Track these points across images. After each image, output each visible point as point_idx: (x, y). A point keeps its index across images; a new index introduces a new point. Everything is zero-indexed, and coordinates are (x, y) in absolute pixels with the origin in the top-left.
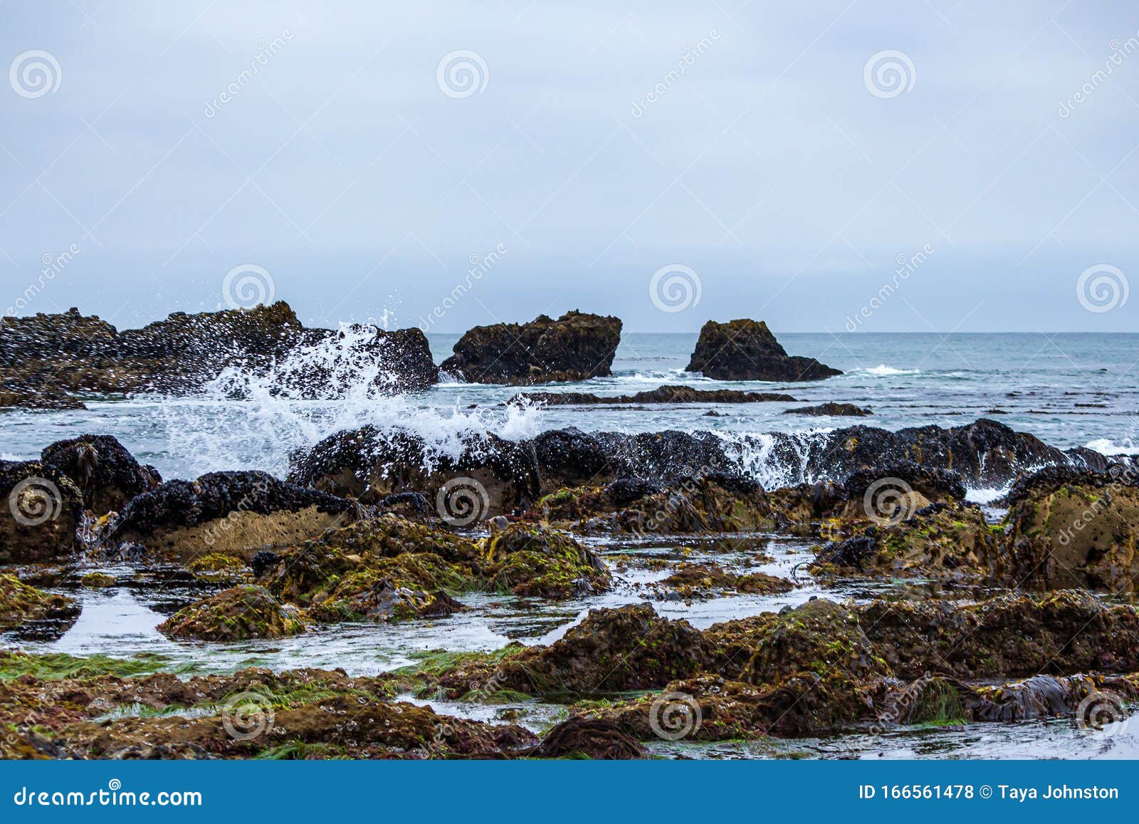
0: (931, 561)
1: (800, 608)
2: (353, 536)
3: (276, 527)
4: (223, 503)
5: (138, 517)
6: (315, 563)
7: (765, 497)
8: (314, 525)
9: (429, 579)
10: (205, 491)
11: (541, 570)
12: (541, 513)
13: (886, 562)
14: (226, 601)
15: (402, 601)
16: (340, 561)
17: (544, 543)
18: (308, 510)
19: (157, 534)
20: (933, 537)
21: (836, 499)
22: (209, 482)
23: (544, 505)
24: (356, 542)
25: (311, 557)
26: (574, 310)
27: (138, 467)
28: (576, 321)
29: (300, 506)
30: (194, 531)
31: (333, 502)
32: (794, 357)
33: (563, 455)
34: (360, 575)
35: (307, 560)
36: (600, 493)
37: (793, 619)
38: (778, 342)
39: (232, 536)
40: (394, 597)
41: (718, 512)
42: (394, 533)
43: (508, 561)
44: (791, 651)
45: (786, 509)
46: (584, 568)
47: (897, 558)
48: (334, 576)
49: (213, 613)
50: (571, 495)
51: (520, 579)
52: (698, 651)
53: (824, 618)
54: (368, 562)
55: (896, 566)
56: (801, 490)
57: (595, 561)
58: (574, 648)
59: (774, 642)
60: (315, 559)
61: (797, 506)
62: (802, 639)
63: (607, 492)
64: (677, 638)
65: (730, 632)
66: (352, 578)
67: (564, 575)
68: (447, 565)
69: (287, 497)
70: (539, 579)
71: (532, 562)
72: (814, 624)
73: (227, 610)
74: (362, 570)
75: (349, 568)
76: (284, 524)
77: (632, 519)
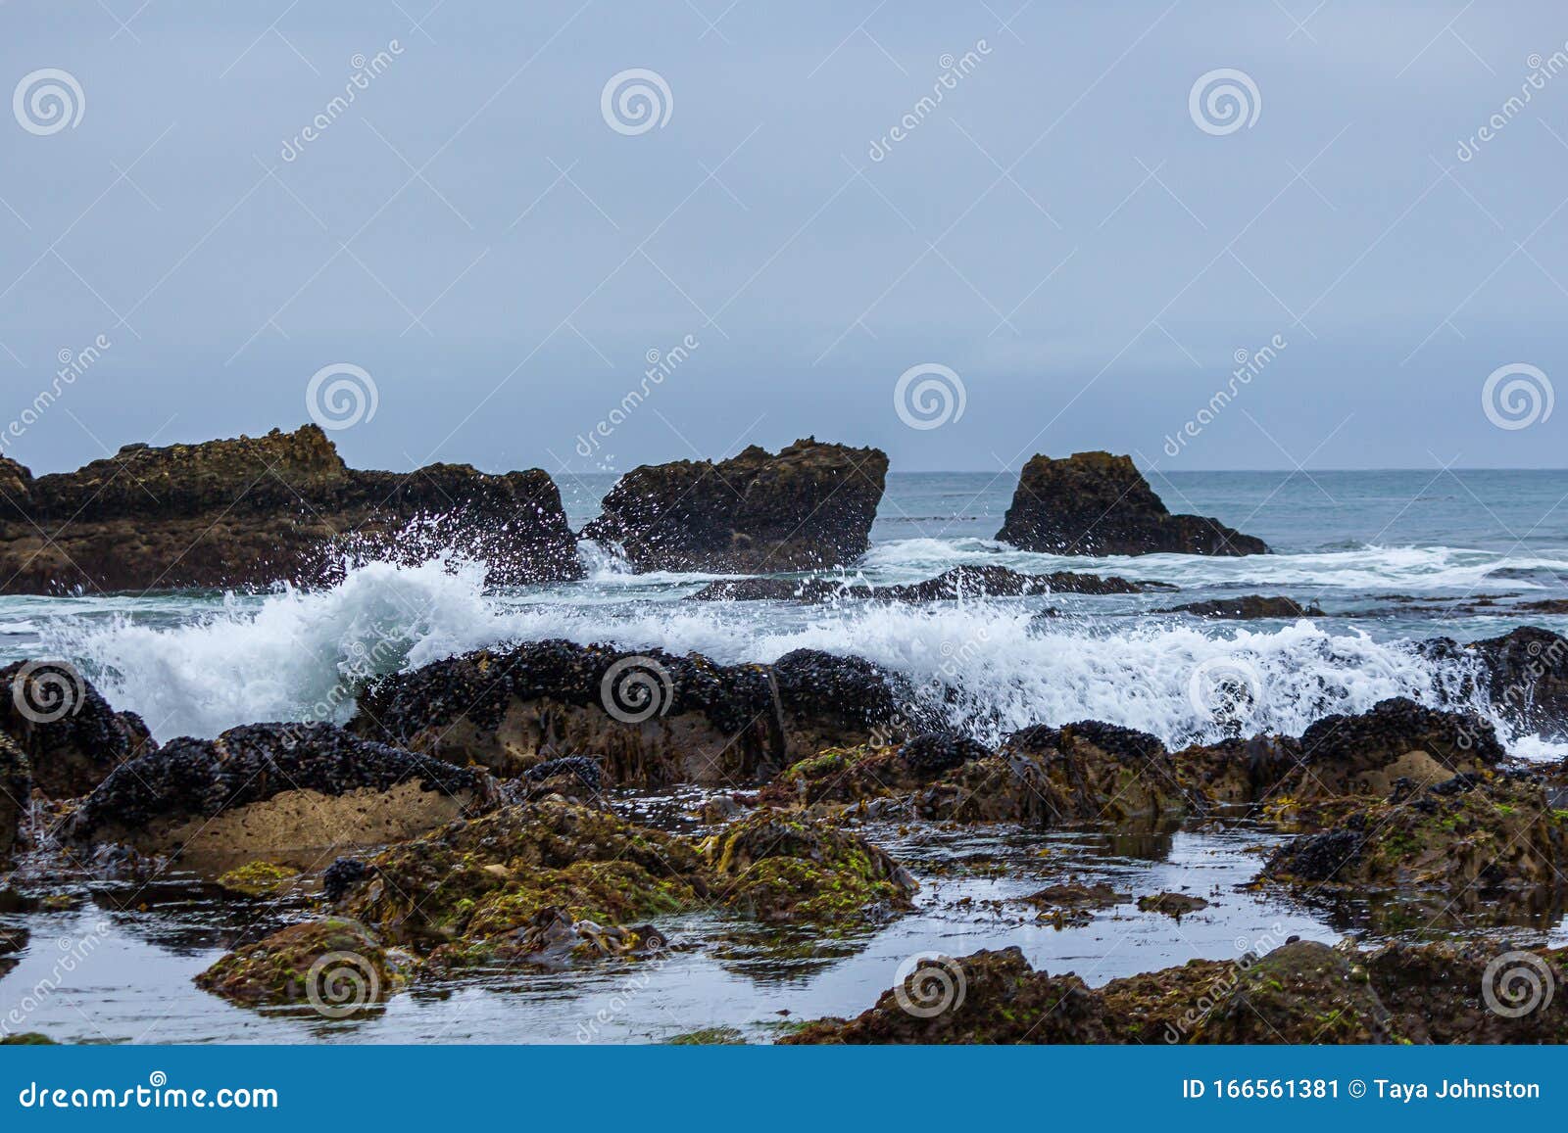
0: (1460, 871)
1: (1272, 956)
2: (493, 833)
3: (351, 815)
4: (264, 776)
5: (123, 800)
6: (435, 879)
7: (1169, 762)
8: (415, 813)
9: (624, 905)
10: (234, 756)
11: (808, 889)
12: (791, 790)
13: (1383, 873)
14: (296, 944)
15: (581, 943)
16: (474, 876)
17: (813, 842)
18: (406, 788)
19: (156, 828)
20: (1461, 830)
21: (1286, 764)
22: (241, 740)
23: (798, 776)
24: (498, 842)
25: (426, 869)
26: (806, 437)
27: (111, 714)
28: (810, 456)
29: (391, 780)
30: (213, 823)
31: (446, 774)
32: (1180, 517)
33: (822, 691)
34: (510, 898)
35: (420, 874)
36: (892, 757)
37: (1261, 975)
38: (1153, 490)
39: (280, 831)
40: (570, 935)
41: (1091, 787)
42: (561, 828)
43: (754, 875)
44: (1258, 1027)
45: (1203, 782)
46: (880, 885)
47: (1402, 866)
48: (466, 901)
49: (274, 964)
50: (842, 760)
51: (775, 904)
52: (1098, 1027)
53: (1312, 971)
54: (521, 877)
55: (1401, 880)
56: (1227, 749)
57: (897, 874)
58: (895, 1024)
59: (1230, 1013)
60: (432, 872)
61: (1220, 776)
62: (1277, 1008)
63: (903, 756)
64: (1064, 1006)
65: (1140, 994)
66: (497, 903)
67: (848, 897)
68: (651, 881)
69: (370, 765)
70: (806, 903)
71: (793, 876)
72: (1296, 982)
73: (298, 960)
74: (513, 890)
75: (490, 888)
76: (365, 810)
77: (947, 801)
